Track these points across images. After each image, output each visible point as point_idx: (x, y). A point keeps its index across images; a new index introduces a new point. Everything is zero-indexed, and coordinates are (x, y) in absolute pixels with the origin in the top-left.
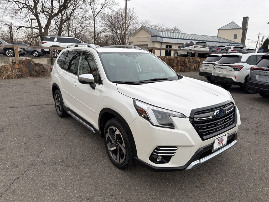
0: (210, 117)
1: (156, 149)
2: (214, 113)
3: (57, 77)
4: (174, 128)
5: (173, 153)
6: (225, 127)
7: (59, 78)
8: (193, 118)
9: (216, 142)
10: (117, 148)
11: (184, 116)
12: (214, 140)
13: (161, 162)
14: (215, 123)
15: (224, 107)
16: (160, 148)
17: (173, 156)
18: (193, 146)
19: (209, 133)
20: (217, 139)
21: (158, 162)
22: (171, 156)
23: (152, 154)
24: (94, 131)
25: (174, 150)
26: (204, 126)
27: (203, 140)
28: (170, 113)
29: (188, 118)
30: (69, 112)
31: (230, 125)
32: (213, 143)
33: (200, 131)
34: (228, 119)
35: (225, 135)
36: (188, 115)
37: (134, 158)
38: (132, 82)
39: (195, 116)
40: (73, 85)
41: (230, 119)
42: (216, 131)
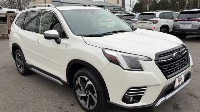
0: (170, 58)
1: (128, 90)
2: (173, 55)
3: (17, 37)
4: (142, 70)
5: (143, 93)
6: (182, 67)
7: (19, 38)
8: (158, 60)
9: (177, 80)
10: (86, 95)
11: (150, 59)
12: (175, 79)
13: (133, 102)
14: (175, 63)
15: (180, 50)
16: (131, 90)
17: (144, 95)
18: (160, 85)
19: (171, 73)
20: (177, 77)
21: (130, 102)
22: (141, 96)
23: (125, 96)
24: (61, 83)
25: (144, 90)
26: (166, 67)
27: (167, 78)
28: (138, 58)
29: (154, 61)
30: (33, 69)
31: (185, 65)
32: (175, 81)
33: (164, 71)
34: (184, 60)
35: (183, 74)
36: (153, 58)
37: (106, 102)
38: (95, 35)
39: (160, 58)
40: (37, 43)
41: (185, 60)
42: (176, 71)
